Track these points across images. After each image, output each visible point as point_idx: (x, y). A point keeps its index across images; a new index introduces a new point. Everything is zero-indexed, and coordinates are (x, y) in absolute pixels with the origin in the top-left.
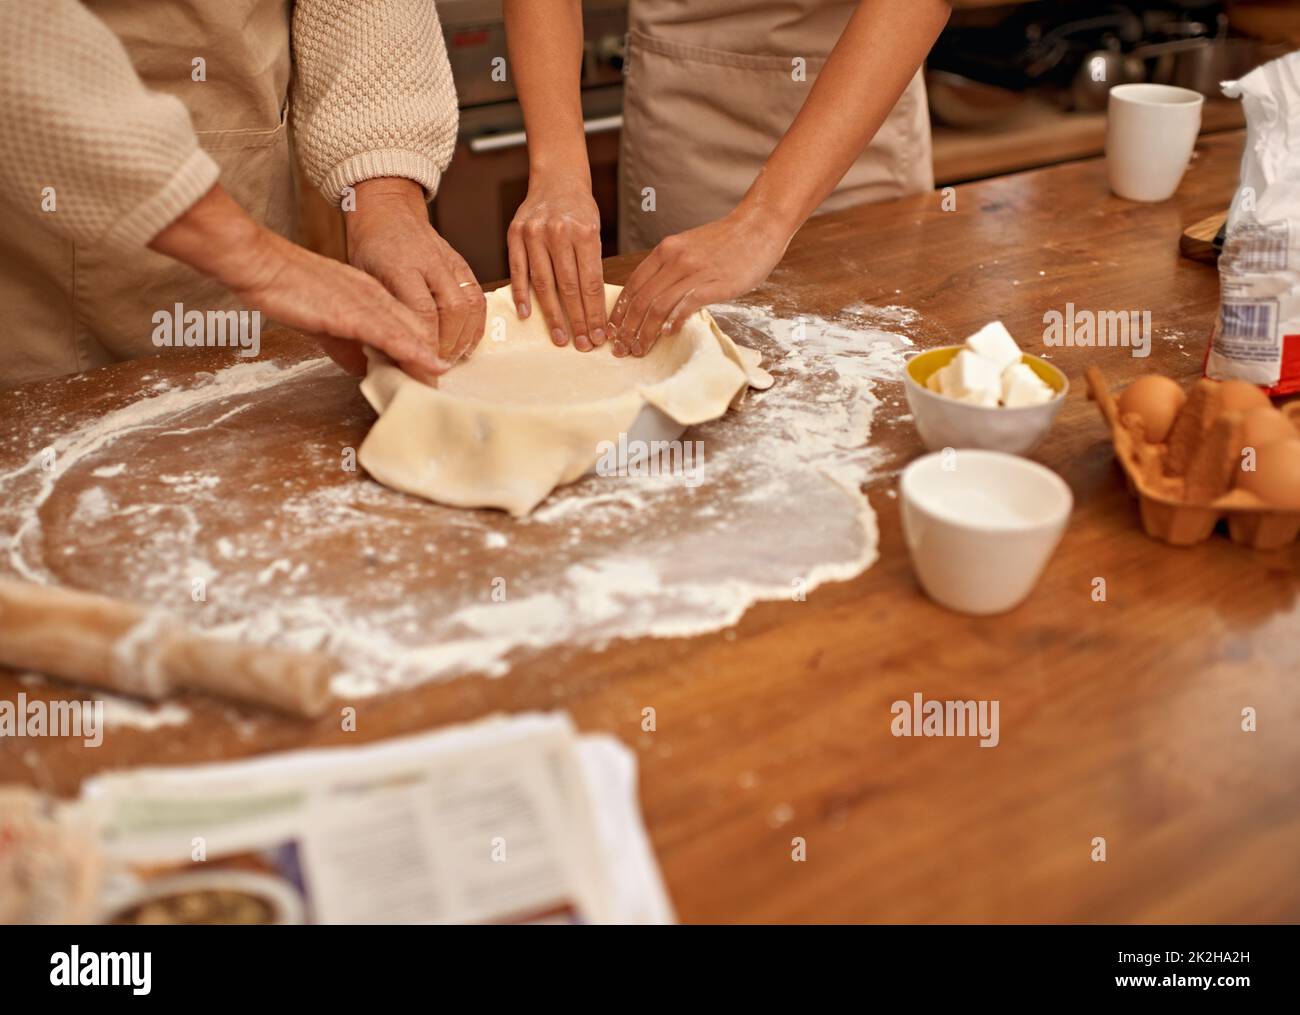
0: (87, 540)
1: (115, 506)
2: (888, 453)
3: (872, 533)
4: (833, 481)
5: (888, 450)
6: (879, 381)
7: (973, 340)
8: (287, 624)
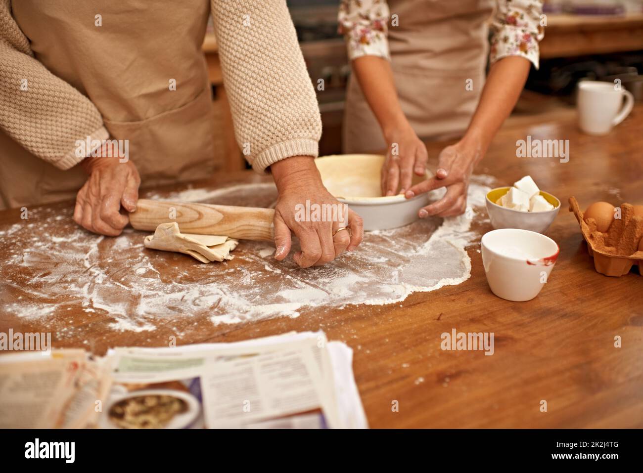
0: (117, 257)
1: (131, 244)
2: (478, 235)
3: (469, 267)
4: (452, 245)
5: (478, 233)
6: (476, 206)
7: (517, 184)
8: (202, 294)
